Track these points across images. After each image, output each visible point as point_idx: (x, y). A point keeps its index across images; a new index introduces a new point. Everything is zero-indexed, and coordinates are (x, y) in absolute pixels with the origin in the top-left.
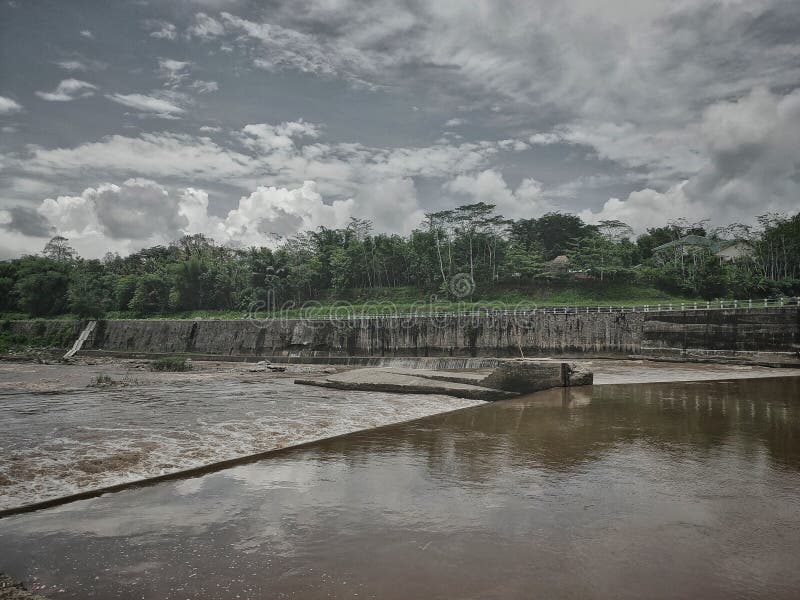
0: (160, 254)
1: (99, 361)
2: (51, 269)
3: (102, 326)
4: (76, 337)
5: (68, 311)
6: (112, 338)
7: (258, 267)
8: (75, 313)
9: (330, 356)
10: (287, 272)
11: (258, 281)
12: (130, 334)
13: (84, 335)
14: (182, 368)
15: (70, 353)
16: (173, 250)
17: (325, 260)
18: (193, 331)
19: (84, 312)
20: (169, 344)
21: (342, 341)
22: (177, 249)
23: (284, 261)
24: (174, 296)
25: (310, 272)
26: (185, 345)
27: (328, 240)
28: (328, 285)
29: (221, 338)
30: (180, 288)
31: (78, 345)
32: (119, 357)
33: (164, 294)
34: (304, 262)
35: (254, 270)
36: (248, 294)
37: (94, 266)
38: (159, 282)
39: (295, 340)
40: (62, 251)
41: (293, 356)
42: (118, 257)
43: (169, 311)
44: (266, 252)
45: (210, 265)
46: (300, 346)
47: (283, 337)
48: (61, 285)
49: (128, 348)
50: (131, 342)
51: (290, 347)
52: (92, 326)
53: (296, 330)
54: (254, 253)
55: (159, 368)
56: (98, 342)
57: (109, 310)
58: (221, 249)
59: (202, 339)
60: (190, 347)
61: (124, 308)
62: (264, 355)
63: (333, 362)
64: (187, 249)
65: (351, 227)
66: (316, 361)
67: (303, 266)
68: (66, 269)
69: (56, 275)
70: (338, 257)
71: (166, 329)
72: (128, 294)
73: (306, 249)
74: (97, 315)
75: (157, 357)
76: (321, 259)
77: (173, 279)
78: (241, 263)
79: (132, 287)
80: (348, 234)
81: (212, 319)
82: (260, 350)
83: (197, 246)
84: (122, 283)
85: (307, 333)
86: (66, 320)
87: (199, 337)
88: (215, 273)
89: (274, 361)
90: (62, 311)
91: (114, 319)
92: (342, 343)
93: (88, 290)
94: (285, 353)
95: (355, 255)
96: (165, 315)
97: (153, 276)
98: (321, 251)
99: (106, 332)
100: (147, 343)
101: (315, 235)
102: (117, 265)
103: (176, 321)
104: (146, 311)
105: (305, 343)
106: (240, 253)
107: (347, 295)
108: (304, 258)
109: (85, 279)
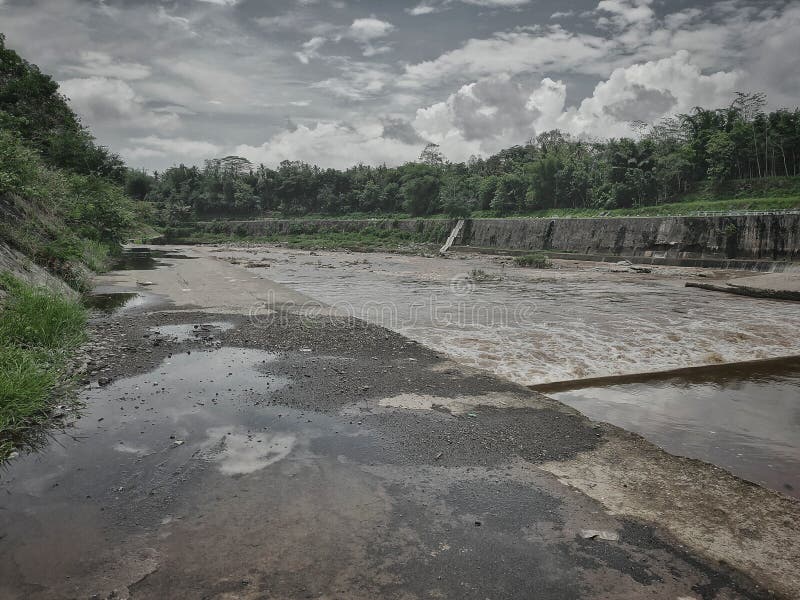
0: (518, 154)
1: (469, 256)
2: (427, 174)
3: (468, 224)
4: (448, 234)
5: (440, 211)
6: (477, 236)
7: (619, 161)
8: (447, 212)
9: (703, 257)
10: (652, 163)
11: (617, 176)
12: (492, 232)
13: (455, 233)
14: (542, 266)
15: (443, 249)
16: (530, 149)
17: (700, 148)
18: (550, 230)
19: (455, 212)
20: (527, 241)
21: (719, 241)
22: (533, 147)
23: (649, 152)
24: (530, 194)
25: (681, 162)
26: (542, 243)
27: (704, 123)
28: (703, 176)
29: (577, 237)
30: (537, 187)
31: (450, 241)
32: (484, 253)
33: (522, 193)
34: (673, 151)
35: (614, 164)
36: (606, 190)
37: (461, 169)
38: (517, 181)
39: (660, 240)
40: (434, 156)
41: (657, 256)
42: (480, 160)
43: (526, 210)
44: (627, 144)
45: (566, 161)
46: (666, 247)
47: (646, 236)
48: (434, 188)
49: (491, 244)
50: (493, 240)
51: (654, 247)
52: (460, 225)
53: (662, 228)
54: (613, 146)
55: (522, 264)
56: (466, 237)
57: (473, 209)
58: (579, 144)
59: (558, 239)
60: (547, 245)
61: (486, 207)
62: (623, 255)
63: (706, 265)
64: (544, 147)
65: (736, 105)
66: (684, 263)
67: (671, 156)
68: (438, 173)
69: (431, 179)
70: (718, 141)
71: (524, 228)
72: (490, 195)
73: (675, 136)
74: (464, 213)
75: (516, 254)
76: (695, 147)
77: (530, 178)
78: (599, 157)
79: (493, 187)
80: (732, 114)
81: (568, 217)
82: (619, 250)
83: (554, 142)
84: (484, 183)
85: (675, 232)
86: (440, 219)
87: (555, 235)
88: (571, 170)
89: (635, 262)
90: (436, 211)
91: (478, 218)
92: (719, 245)
93: (457, 192)
94: (648, 253)
95: (741, 140)
96: (521, 214)
97: (511, 176)
98: (695, 136)
99: (473, 230)
100: (508, 240)
101: (689, 119)
102: (479, 166)
103: (533, 220)
104: (505, 210)
105: (673, 243)
106: (598, 146)
107: (724, 190)
108: (671, 146)
109: (452, 182)
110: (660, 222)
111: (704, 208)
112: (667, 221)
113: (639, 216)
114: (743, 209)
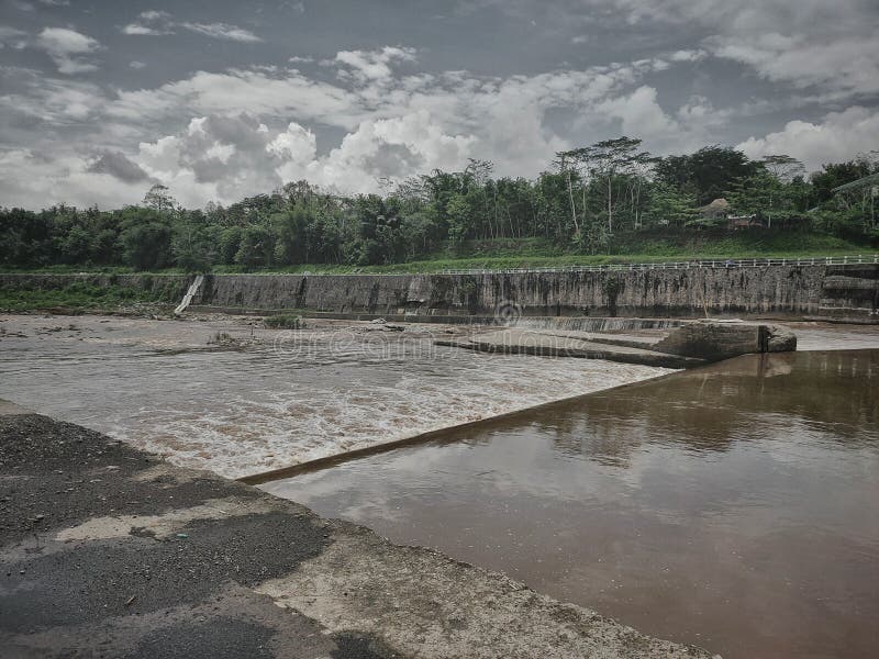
0: (263, 203)
1: (211, 317)
2: (153, 220)
3: (209, 280)
4: (184, 292)
5: (173, 265)
6: (221, 293)
7: (369, 217)
8: (182, 266)
9: (449, 314)
10: (399, 221)
11: (368, 233)
12: (238, 290)
13: (193, 290)
14: (292, 326)
15: (178, 310)
16: (277, 198)
17: (441, 208)
18: (303, 287)
19: (191, 266)
20: (279, 299)
21: (462, 298)
22: (280, 197)
23: (396, 210)
24: (280, 248)
25: (425, 221)
26: (295, 301)
27: (444, 185)
28: (445, 236)
29: (331, 294)
30: (287, 240)
31: (186, 300)
32: (229, 313)
33: (270, 246)
34: (417, 210)
35: (364, 221)
36: (357, 246)
37: (197, 217)
38: (264, 234)
39: (411, 297)
40: (163, 200)
41: (408, 314)
42: (220, 207)
43: (276, 265)
44: (374, 200)
45: (316, 214)
46: (417, 304)
47: (398, 294)
48: (164, 237)
49: (237, 303)
50: (239, 298)
51: (405, 304)
52: (199, 281)
53: (412, 286)
54: (362, 201)
55: (273, 325)
56: (207, 296)
57: (214, 264)
58: (328, 197)
59: (312, 296)
60: (300, 304)
61: (230, 262)
62: (377, 313)
63: (453, 321)
64: (291, 197)
65: (470, 170)
66: (434, 320)
67: (417, 215)
68: (168, 220)
69: (159, 226)
70: (456, 204)
71: (274, 285)
72: (233, 247)
73: (419, 196)
74: (204, 269)
75: (266, 314)
76: (437, 207)
77: (279, 230)
78: (350, 212)
79: (237, 239)
80: (467, 178)
81: (321, 273)
82: (373, 307)
83: (301, 194)
84: (226, 234)
85: (423, 291)
86: (172, 274)
87: (309, 293)
88: (321, 224)
89: (389, 319)
90: (168, 265)
91: (219, 273)
92: (463, 301)
93: (193, 243)
94: (400, 311)
95: (475, 202)
96: (271, 269)
97: (257, 228)
98: (437, 197)
99: (215, 287)
100: (257, 299)
101: (430, 180)
102: (220, 214)
103: (283, 276)
104: (252, 265)
105: (422, 301)
106: (346, 201)
107: (464, 250)
108: (416, 206)
109: (188, 232)
110: (410, 278)
111: (448, 266)
112: (416, 278)
113: (389, 274)
114: (481, 268)
